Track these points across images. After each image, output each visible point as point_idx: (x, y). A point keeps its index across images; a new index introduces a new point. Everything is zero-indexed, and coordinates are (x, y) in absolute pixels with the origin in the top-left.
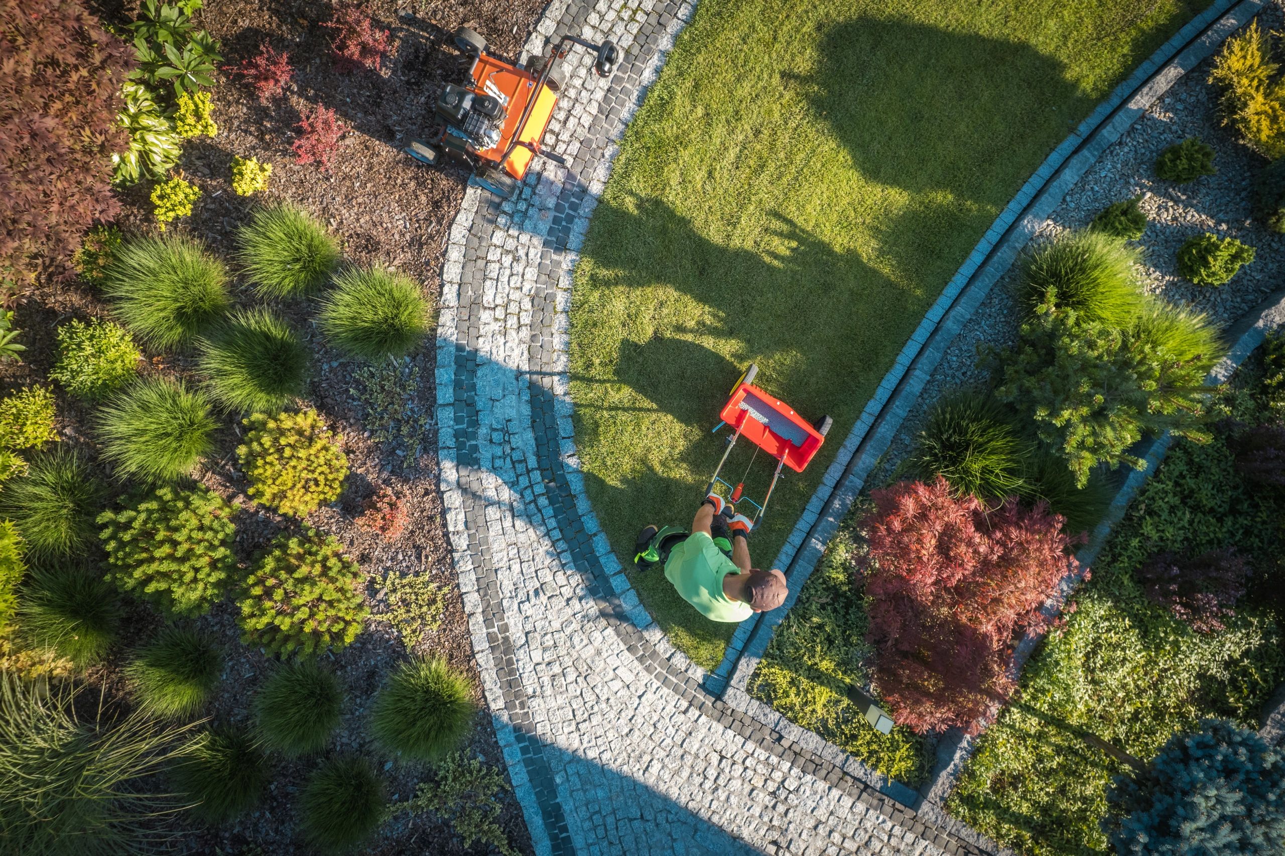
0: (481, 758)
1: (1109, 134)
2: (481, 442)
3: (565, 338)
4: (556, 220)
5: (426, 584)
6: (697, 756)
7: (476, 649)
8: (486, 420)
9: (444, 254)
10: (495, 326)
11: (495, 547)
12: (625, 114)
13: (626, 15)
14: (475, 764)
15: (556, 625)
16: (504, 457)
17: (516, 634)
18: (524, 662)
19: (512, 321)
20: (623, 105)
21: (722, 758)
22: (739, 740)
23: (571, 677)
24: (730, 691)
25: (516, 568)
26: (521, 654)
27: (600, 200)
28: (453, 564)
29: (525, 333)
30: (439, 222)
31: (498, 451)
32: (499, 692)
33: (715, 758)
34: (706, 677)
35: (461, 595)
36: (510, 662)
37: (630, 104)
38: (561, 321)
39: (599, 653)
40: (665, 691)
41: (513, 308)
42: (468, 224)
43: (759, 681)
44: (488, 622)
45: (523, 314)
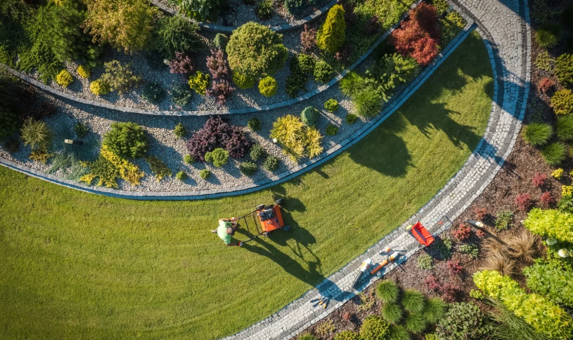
0: (536, 20)
1: (347, 141)
2: (517, 99)
3: (489, 120)
4: (484, 150)
5: (539, 66)
6: (483, 9)
7: (530, 47)
8: (514, 104)
9: (514, 147)
10: (506, 126)
11: (520, 71)
12: (461, 172)
13: (454, 195)
14: (538, 19)
15: (510, 49)
16: (512, 93)
17: (520, 49)
18: (519, 41)
19: (501, 127)
20: (461, 174)
21: (477, 8)
22: (471, 11)
23: (509, 35)
24: (472, 24)
25: (516, 65)
26: (520, 43)
27: (472, 152)
28: (531, 69)
29: (499, 123)
30: (513, 155)
31: (513, 95)
32: (528, 35)
33: (479, 8)
34: (476, 28)
35: (531, 61)
36: (523, 42)
37: (458, 174)
38: (490, 124)
39: (501, 40)
40: (487, 27)
41: (500, 130)
42: (506, 153)
43: (464, 25)
44: (526, 53)
45: (498, 128)
